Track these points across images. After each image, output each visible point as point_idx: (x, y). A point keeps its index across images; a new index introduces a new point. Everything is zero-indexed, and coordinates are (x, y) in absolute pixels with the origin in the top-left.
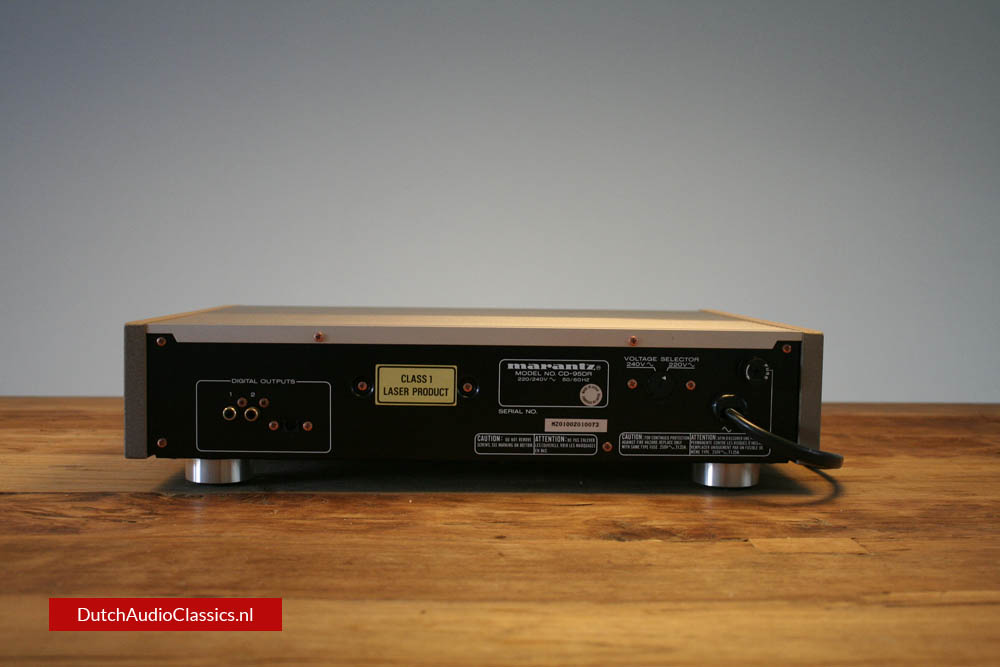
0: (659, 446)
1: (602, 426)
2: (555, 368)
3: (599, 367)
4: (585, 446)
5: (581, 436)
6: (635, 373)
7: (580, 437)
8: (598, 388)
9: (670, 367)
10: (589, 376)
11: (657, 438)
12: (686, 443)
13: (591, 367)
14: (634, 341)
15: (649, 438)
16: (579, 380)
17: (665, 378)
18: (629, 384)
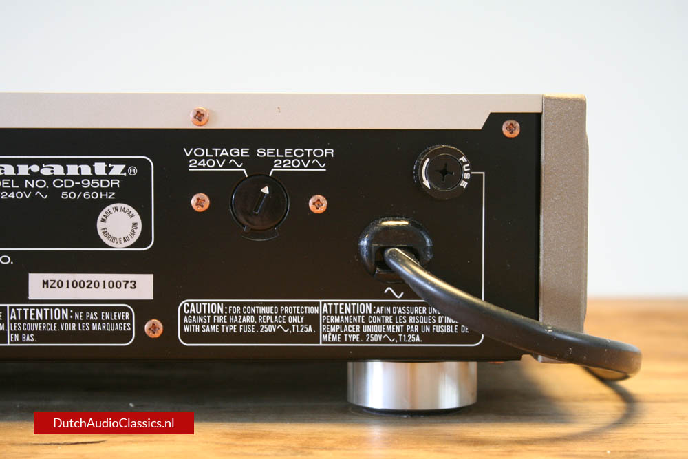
0: (258, 326)
1: (143, 287)
2: (46, 171)
3: (133, 170)
4: (109, 327)
5: (101, 308)
6: (204, 182)
7: (99, 310)
8: (134, 211)
9: (277, 168)
10: (114, 188)
11: (253, 310)
12: (312, 320)
13: (117, 170)
14: (199, 115)
15: (238, 309)
16: (95, 196)
17: (266, 190)
18: (193, 201)
